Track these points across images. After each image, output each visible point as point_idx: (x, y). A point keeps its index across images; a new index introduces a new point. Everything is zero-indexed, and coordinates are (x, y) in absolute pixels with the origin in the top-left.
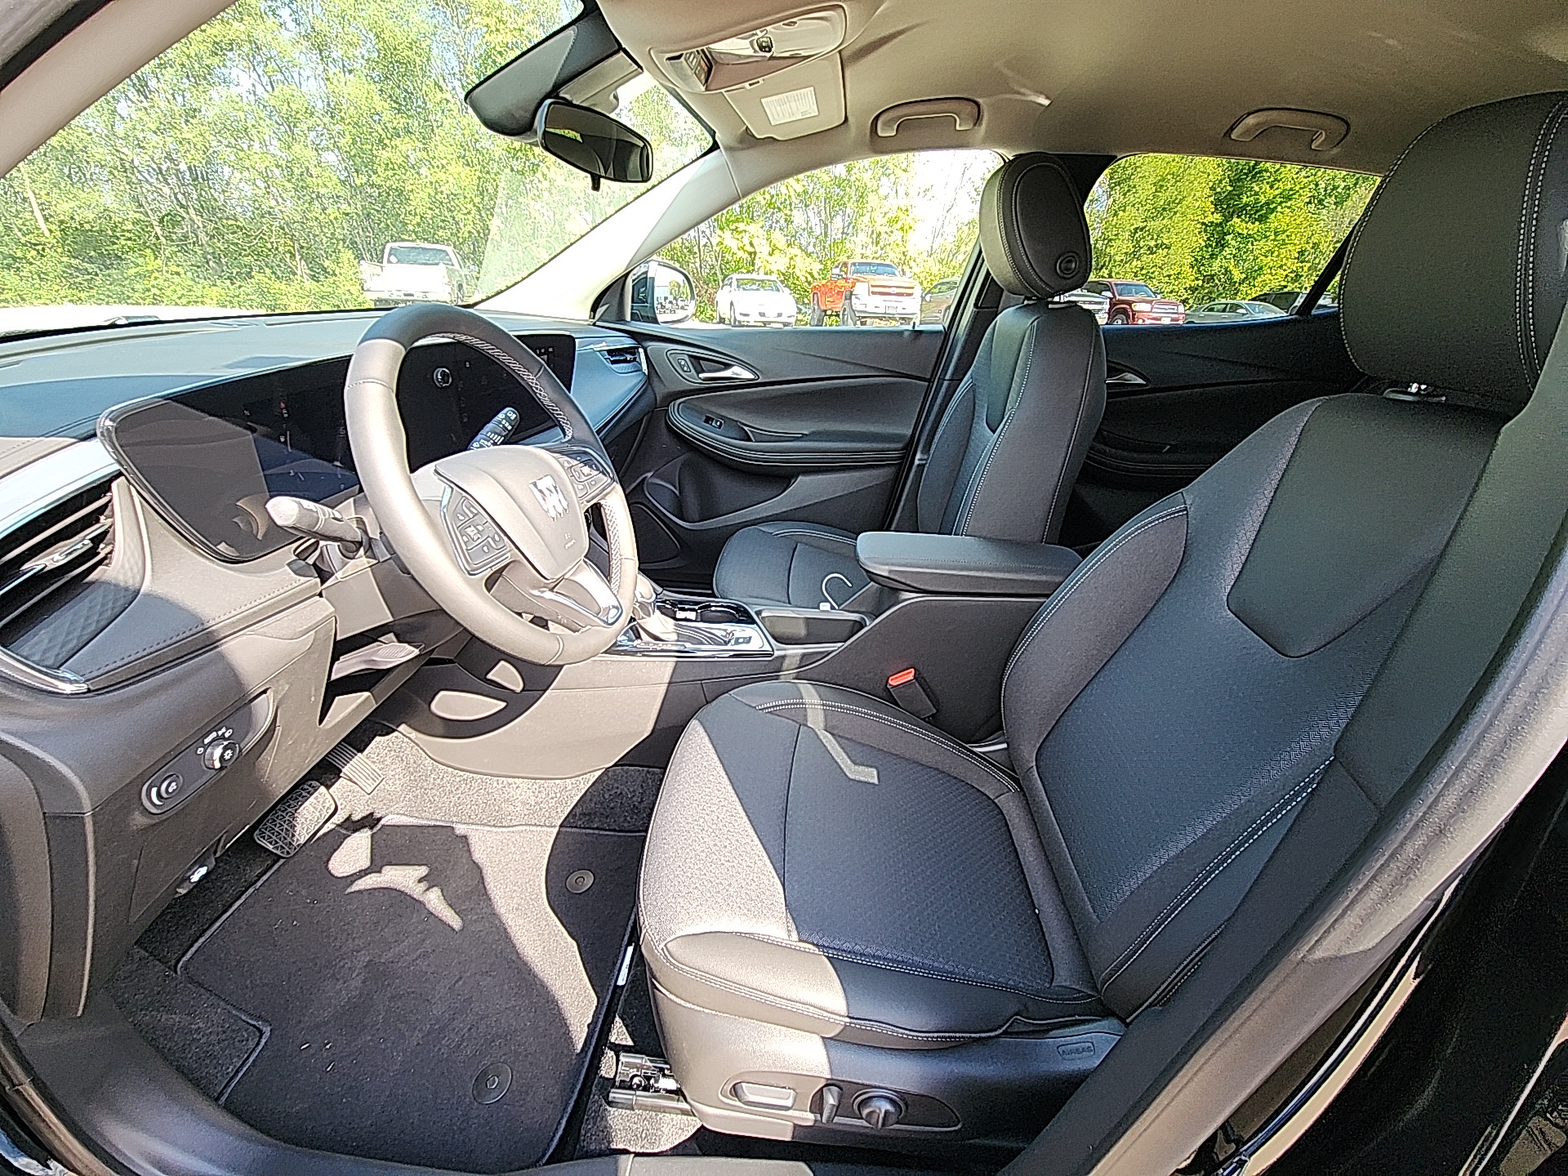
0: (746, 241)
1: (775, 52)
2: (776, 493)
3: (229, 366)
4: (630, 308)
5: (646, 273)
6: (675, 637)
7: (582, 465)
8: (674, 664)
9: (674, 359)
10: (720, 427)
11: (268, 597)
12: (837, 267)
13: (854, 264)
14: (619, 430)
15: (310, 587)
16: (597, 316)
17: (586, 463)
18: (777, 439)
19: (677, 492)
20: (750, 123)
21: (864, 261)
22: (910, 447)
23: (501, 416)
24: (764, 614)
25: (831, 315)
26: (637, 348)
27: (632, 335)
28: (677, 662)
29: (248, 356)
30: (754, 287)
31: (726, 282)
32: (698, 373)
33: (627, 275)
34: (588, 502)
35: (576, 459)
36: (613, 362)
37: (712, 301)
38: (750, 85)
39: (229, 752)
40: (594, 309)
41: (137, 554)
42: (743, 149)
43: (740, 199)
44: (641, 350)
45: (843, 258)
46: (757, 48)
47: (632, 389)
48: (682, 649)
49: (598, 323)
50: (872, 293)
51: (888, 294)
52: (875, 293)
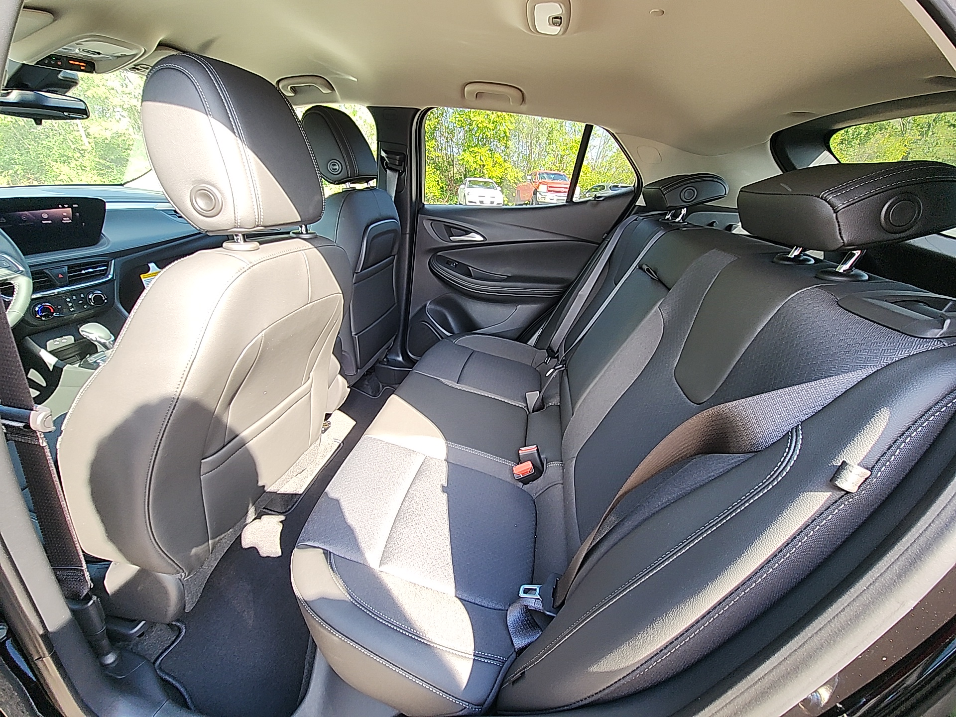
0: (478, 158)
30: (481, 186)
50: (549, 191)
51: (559, 192)
52: (551, 191)
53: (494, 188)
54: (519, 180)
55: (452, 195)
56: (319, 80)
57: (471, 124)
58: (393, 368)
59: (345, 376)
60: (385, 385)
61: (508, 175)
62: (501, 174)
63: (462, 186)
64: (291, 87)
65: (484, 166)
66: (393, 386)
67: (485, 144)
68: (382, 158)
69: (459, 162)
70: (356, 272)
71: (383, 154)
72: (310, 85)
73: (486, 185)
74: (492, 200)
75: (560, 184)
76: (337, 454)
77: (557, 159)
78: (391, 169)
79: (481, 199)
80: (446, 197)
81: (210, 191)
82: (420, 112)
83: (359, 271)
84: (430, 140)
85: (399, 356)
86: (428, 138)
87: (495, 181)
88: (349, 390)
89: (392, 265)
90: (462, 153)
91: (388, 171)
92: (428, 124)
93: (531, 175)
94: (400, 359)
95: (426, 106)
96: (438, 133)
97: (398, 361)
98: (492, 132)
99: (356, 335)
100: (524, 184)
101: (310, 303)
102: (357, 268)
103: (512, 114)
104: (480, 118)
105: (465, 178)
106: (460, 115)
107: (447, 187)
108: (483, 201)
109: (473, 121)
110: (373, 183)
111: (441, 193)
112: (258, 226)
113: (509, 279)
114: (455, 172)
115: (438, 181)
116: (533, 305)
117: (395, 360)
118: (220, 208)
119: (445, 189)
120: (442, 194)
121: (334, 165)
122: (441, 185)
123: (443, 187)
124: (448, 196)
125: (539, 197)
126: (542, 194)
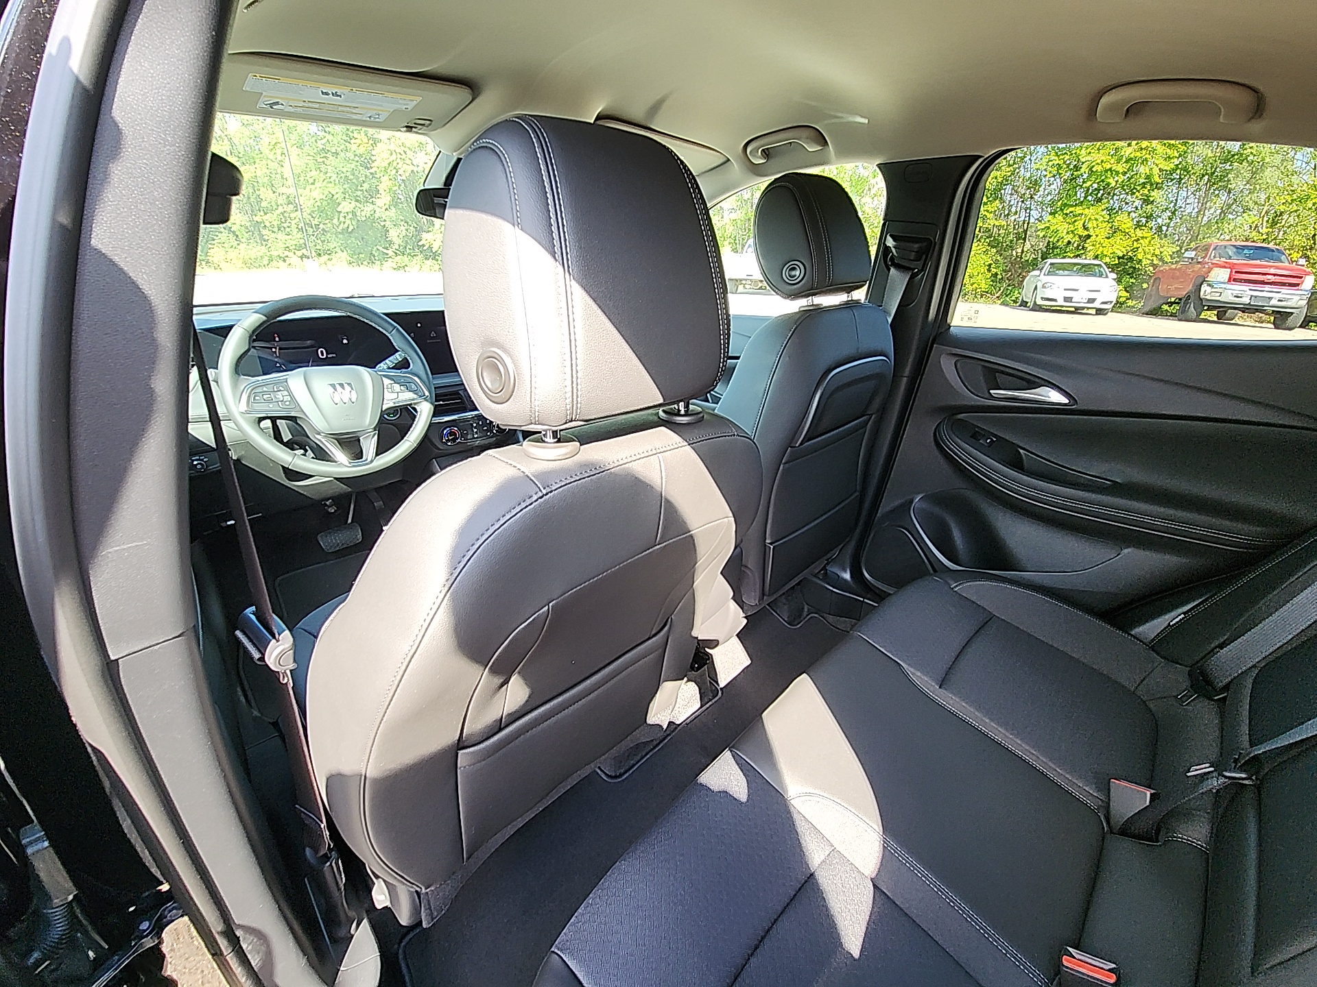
30: (1073, 271)
50: (1235, 280)
51: (1263, 283)
52: (1240, 281)
53: (1101, 276)
54: (1161, 259)
55: (1010, 288)
56: (806, 132)
57: (1077, 168)
58: (831, 588)
59: (741, 604)
60: (813, 610)
61: (1140, 250)
62: (1124, 250)
63: (1036, 273)
64: (763, 150)
65: (1089, 236)
66: (825, 615)
67: (1099, 200)
68: (887, 249)
69: (1038, 233)
70: (792, 445)
71: (890, 242)
72: (791, 143)
73: (1086, 270)
74: (1092, 295)
75: (1266, 267)
76: (708, 708)
77: (1266, 219)
78: (899, 267)
79: (1069, 294)
80: (1000, 290)
81: (501, 360)
82: (981, 160)
83: (797, 445)
84: (990, 201)
85: (846, 572)
86: (988, 198)
87: (1105, 263)
88: (745, 621)
89: (864, 429)
90: (1048, 217)
91: (892, 269)
92: (993, 178)
93: (1195, 249)
94: (847, 576)
95: (997, 148)
96: (1009, 188)
97: (843, 578)
98: (1121, 178)
99: (771, 544)
100: (1174, 266)
101: (659, 544)
102: (794, 441)
103: (1172, 142)
104: (1097, 157)
105: (1043, 260)
106: (1058, 156)
107: (1004, 274)
108: (1072, 298)
109: (1083, 163)
110: (860, 295)
111: (991, 283)
112: (571, 421)
113: (1116, 489)
114: (1025, 250)
115: (990, 265)
116: (1167, 557)
117: (839, 576)
118: (510, 390)
119: (999, 277)
120: (992, 285)
121: (794, 269)
122: (994, 271)
123: (996, 274)
124: (1002, 289)
125: (1205, 291)
126: (1215, 286)
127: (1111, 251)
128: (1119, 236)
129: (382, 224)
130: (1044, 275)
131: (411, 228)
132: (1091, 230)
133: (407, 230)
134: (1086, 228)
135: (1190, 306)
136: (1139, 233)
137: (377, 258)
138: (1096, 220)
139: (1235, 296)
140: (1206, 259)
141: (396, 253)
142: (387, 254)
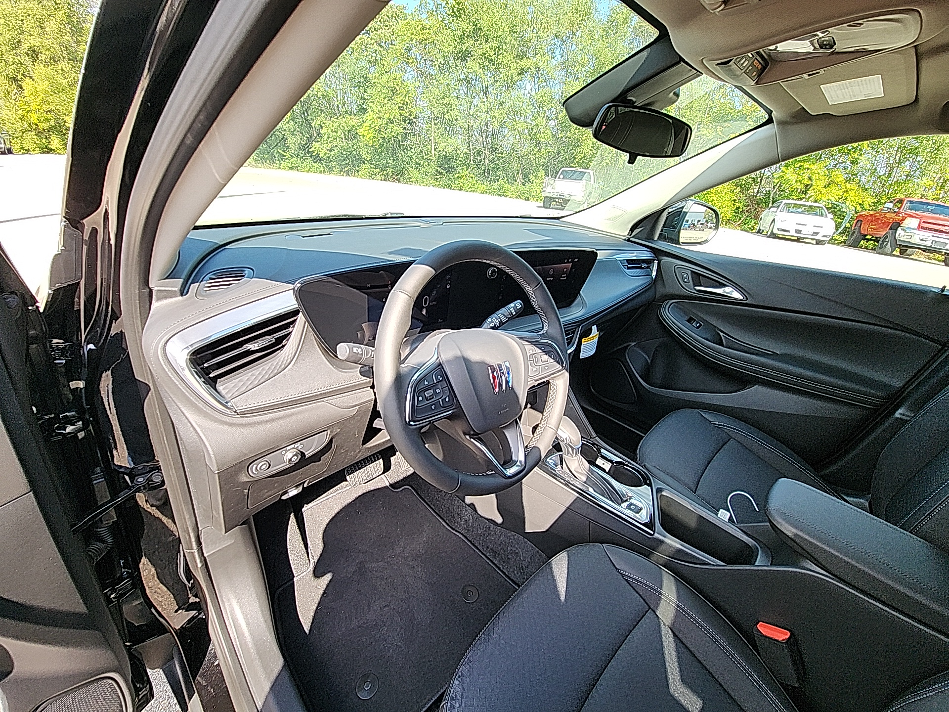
0: (806, 176)
1: (838, 47)
2: (731, 389)
3: (390, 253)
4: (660, 230)
5: (683, 208)
6: (584, 479)
7: (543, 353)
8: (575, 497)
9: (679, 272)
10: (698, 327)
11: (340, 385)
12: (891, 202)
13: (911, 202)
14: (614, 314)
15: (366, 383)
16: (632, 235)
17: (546, 353)
18: (745, 349)
19: (649, 361)
20: (806, 104)
21: (924, 200)
22: (895, 399)
23: (512, 305)
24: (664, 493)
25: (871, 240)
26: (654, 260)
27: (653, 250)
28: (578, 497)
29: (403, 247)
30: (800, 210)
31: (775, 205)
32: (695, 285)
33: (663, 210)
34: (536, 381)
35: (540, 349)
36: (628, 268)
37: (757, 217)
38: (809, 75)
39: (296, 457)
40: (633, 229)
41: (295, 348)
42: (796, 123)
43: (779, 162)
44: (656, 262)
45: (899, 196)
46: (817, 46)
47: (639, 286)
48: (585, 489)
49: (631, 239)
50: (923, 228)
51: (942, 232)
52: (926, 229)
53: (822, 215)
55: (748, 218)
63: (773, 209)
65: (811, 185)
73: (810, 210)
74: (816, 230)
75: (941, 219)
80: (740, 219)
107: (744, 208)
108: (800, 231)
115: (735, 201)
119: (741, 210)
122: (737, 205)
123: (739, 207)
124: (742, 219)
125: (900, 234)
126: (907, 231)
127: (827, 197)
128: (833, 187)
129: (283, 133)
130: (780, 211)
131: (305, 138)
132: (814, 181)
133: (301, 139)
134: (810, 179)
135: (887, 244)
136: (848, 186)
137: (277, 159)
138: (818, 173)
139: (921, 240)
140: (901, 210)
141: (292, 156)
142: (285, 156)
